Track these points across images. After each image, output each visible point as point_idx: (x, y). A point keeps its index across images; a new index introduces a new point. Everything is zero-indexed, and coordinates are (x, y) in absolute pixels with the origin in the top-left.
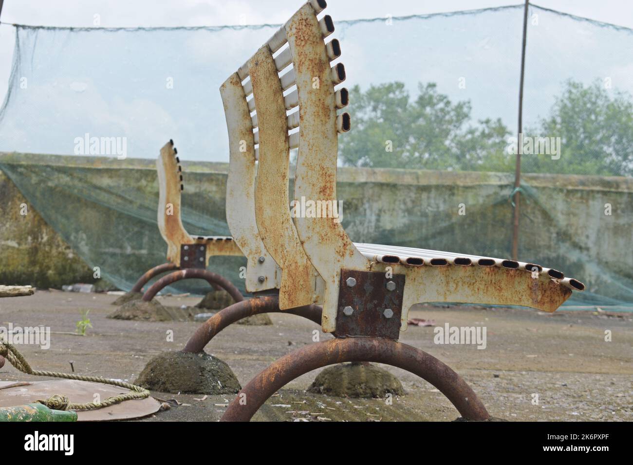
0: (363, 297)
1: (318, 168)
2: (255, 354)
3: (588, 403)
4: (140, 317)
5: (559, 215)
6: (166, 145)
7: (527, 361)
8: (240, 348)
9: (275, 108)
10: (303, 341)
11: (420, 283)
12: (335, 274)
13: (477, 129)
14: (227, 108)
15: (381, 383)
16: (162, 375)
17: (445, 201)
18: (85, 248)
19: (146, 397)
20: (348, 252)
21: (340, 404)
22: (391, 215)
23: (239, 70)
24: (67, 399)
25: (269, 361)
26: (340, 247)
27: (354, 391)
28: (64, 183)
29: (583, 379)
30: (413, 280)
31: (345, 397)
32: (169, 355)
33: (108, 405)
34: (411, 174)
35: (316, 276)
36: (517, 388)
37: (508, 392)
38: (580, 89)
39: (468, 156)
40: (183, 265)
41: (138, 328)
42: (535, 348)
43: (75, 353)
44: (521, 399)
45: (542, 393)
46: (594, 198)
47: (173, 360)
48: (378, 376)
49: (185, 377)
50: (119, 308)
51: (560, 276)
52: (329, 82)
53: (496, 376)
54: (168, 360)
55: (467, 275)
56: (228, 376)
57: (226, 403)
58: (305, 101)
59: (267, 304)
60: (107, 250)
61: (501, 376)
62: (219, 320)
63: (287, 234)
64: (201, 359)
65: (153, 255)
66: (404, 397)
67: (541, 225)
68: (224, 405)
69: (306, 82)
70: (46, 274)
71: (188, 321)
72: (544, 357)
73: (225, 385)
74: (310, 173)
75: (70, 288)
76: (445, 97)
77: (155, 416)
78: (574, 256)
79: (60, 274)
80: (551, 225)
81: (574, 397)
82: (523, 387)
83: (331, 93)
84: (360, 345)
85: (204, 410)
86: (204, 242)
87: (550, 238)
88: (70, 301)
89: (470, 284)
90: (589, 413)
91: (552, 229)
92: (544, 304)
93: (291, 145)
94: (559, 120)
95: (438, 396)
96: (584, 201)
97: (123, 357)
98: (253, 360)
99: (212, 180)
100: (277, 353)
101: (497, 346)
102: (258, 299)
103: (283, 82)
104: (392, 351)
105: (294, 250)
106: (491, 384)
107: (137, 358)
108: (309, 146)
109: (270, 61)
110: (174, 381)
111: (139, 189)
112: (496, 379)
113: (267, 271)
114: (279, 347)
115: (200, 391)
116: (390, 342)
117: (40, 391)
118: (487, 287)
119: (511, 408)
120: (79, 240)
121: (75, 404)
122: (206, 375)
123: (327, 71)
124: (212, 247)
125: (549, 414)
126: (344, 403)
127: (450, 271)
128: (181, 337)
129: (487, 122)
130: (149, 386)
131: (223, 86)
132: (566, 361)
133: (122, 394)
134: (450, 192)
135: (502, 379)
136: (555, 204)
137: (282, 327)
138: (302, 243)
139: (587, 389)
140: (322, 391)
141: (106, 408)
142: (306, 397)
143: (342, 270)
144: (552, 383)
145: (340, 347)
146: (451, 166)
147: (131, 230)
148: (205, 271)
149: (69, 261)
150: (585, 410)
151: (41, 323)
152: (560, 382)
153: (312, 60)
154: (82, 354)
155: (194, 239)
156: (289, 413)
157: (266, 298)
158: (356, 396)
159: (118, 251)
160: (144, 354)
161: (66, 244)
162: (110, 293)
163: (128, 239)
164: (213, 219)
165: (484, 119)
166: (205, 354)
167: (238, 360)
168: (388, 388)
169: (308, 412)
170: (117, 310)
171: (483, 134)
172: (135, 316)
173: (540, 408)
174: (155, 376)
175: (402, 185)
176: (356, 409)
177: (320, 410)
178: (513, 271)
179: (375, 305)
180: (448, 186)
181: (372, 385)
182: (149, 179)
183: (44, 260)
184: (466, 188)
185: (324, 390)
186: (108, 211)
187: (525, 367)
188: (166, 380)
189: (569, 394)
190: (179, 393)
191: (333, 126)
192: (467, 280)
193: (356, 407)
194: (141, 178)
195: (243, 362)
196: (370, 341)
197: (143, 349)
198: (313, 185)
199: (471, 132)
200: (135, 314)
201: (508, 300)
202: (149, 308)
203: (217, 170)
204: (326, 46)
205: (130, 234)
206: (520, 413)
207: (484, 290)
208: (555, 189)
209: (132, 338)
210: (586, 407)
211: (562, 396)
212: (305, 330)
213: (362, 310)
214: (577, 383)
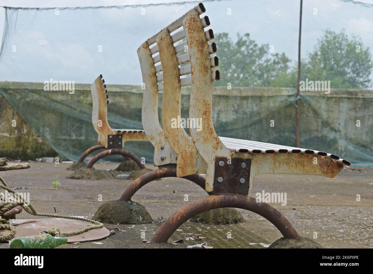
0: (228, 172)
1: (202, 101)
2: (155, 199)
3: (348, 224)
4: (85, 177)
5: (323, 112)
6: (98, 78)
7: (310, 199)
8: (147, 196)
9: (172, 64)
10: (181, 190)
11: (260, 163)
12: (212, 159)
13: (270, 59)
14: (141, 62)
15: (231, 216)
16: (108, 214)
17: (257, 105)
18: (48, 136)
19: (102, 227)
20: (219, 147)
21: (210, 228)
22: (226, 114)
23: (148, 40)
24: (60, 230)
25: (164, 203)
26: (215, 144)
27: (216, 220)
28: (35, 99)
29: (343, 210)
30: (256, 162)
31: (212, 224)
32: (111, 202)
33: (82, 233)
34: (236, 89)
35: (197, 158)
36: (307, 216)
37: (302, 219)
38: (333, 35)
39: (265, 76)
40: (109, 147)
41: (85, 184)
42: (314, 191)
43: (54, 200)
44: (310, 223)
45: (321, 219)
46: (343, 102)
47: (114, 205)
48: (230, 212)
49: (121, 215)
50: (73, 172)
51: (337, 158)
52: (207, 53)
53: (294, 209)
54: (111, 206)
55: (285, 158)
56: (145, 214)
57: (146, 229)
58: (194, 63)
59: (166, 173)
60: (61, 137)
61: (297, 209)
62: (140, 182)
63: (180, 135)
64: (130, 204)
65: (88, 139)
66: (244, 223)
67: (312, 118)
68: (145, 231)
69: (195, 53)
70: (26, 152)
71: (113, 179)
72: (319, 197)
73: (144, 219)
74: (198, 104)
75: (40, 160)
76: (254, 42)
77: (108, 238)
78: (332, 135)
79: (34, 152)
80: (318, 118)
81: (339, 221)
82: (310, 215)
83: (208, 59)
84: (227, 198)
85: (134, 234)
86: (121, 133)
87: (318, 125)
88: (42, 168)
89: (287, 163)
90: (349, 231)
91: (319, 120)
92: (328, 173)
93: (181, 85)
94: (319, 53)
95: (263, 222)
96: (337, 103)
97: (82, 202)
98: (155, 202)
99: (122, 95)
100: (168, 198)
101: (292, 191)
102: (161, 170)
103: (176, 49)
104: (245, 202)
105: (185, 143)
106: (292, 214)
107: (89, 203)
108: (197, 88)
109: (169, 37)
110: (115, 217)
111: (79, 101)
112: (294, 211)
113: (166, 153)
114: (168, 194)
115: (130, 223)
116: (244, 196)
117: (43, 225)
118: (297, 165)
119: (305, 228)
120: (45, 132)
121: (64, 233)
122: (133, 213)
123: (206, 47)
124: (125, 136)
125: (327, 231)
126: (211, 228)
127: (276, 156)
128: (111, 189)
129: (277, 55)
130: (101, 220)
131: (139, 49)
132: (332, 199)
133: (89, 226)
134: (260, 100)
135: (298, 210)
136: (321, 106)
137: (167, 181)
138: (194, 143)
139: (346, 216)
140: (198, 221)
141: (81, 234)
142: (190, 225)
143: (216, 157)
144: (326, 213)
145: (216, 200)
146: (256, 82)
147: (75, 125)
148: (122, 150)
149: (40, 144)
150: (347, 229)
151: (29, 182)
152: (330, 212)
153: (198, 41)
154: (58, 201)
155: (115, 131)
156: (182, 235)
157: (166, 169)
158: (218, 223)
159: (67, 138)
160: (93, 200)
161: (37, 134)
162: (63, 162)
163: (73, 131)
164: (122, 118)
165: (275, 53)
166: (132, 202)
167: (147, 203)
168: (236, 219)
169: (192, 234)
170: (72, 174)
171: (275, 63)
172: (82, 177)
173: (321, 228)
174: (104, 214)
175: (232, 96)
176: (219, 231)
177: (199, 232)
178: (310, 156)
179: (235, 176)
180: (258, 96)
181: (226, 217)
182: (85, 95)
183: (25, 144)
184: (269, 97)
185: (199, 220)
186: (61, 115)
187: (309, 203)
188: (110, 217)
189: (336, 219)
190: (118, 224)
191: (210, 77)
192: (286, 161)
193: (219, 230)
194: (80, 95)
195: (150, 204)
196: (232, 196)
197: (92, 197)
198: (199, 110)
199: (267, 61)
200: (82, 175)
201: (308, 171)
202: (90, 172)
203: (124, 90)
204: (205, 33)
205: (75, 128)
206: (310, 231)
207: (295, 166)
208: (320, 97)
209: (84, 190)
210: (347, 227)
211: (333, 220)
212: (181, 183)
213: (228, 179)
214: (340, 212)
